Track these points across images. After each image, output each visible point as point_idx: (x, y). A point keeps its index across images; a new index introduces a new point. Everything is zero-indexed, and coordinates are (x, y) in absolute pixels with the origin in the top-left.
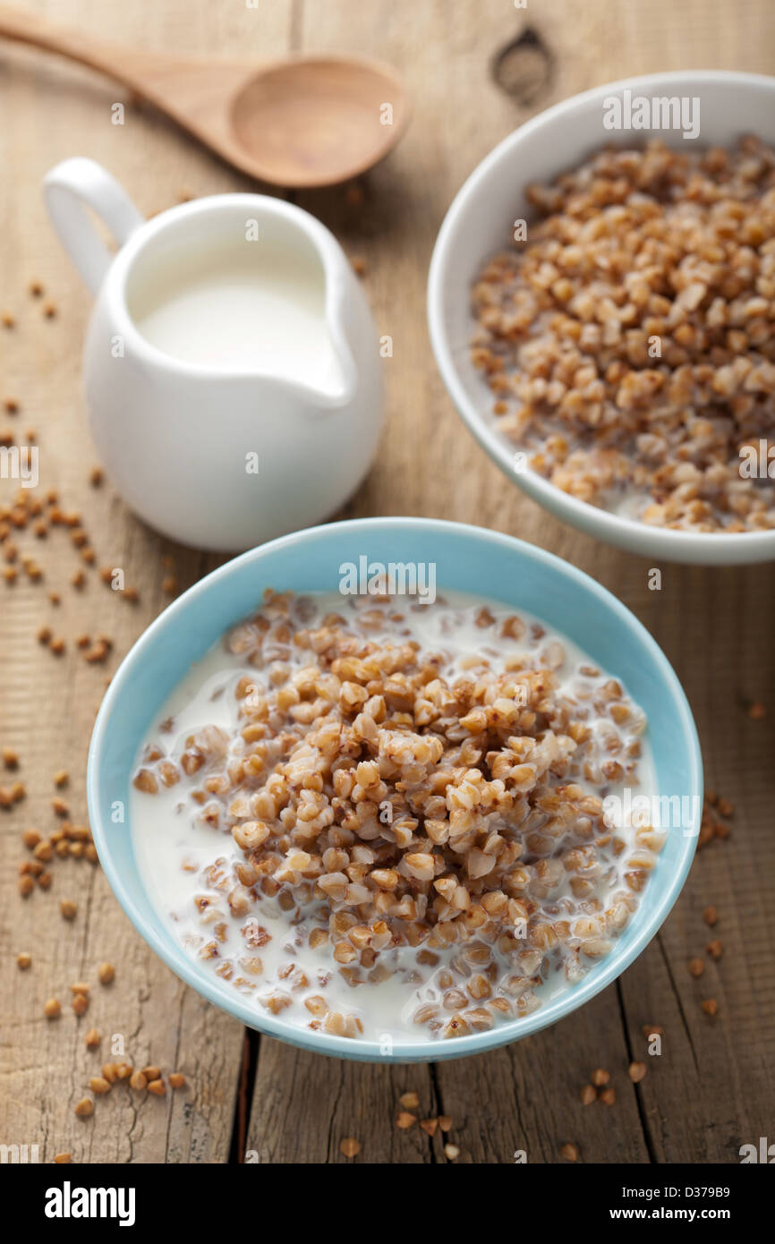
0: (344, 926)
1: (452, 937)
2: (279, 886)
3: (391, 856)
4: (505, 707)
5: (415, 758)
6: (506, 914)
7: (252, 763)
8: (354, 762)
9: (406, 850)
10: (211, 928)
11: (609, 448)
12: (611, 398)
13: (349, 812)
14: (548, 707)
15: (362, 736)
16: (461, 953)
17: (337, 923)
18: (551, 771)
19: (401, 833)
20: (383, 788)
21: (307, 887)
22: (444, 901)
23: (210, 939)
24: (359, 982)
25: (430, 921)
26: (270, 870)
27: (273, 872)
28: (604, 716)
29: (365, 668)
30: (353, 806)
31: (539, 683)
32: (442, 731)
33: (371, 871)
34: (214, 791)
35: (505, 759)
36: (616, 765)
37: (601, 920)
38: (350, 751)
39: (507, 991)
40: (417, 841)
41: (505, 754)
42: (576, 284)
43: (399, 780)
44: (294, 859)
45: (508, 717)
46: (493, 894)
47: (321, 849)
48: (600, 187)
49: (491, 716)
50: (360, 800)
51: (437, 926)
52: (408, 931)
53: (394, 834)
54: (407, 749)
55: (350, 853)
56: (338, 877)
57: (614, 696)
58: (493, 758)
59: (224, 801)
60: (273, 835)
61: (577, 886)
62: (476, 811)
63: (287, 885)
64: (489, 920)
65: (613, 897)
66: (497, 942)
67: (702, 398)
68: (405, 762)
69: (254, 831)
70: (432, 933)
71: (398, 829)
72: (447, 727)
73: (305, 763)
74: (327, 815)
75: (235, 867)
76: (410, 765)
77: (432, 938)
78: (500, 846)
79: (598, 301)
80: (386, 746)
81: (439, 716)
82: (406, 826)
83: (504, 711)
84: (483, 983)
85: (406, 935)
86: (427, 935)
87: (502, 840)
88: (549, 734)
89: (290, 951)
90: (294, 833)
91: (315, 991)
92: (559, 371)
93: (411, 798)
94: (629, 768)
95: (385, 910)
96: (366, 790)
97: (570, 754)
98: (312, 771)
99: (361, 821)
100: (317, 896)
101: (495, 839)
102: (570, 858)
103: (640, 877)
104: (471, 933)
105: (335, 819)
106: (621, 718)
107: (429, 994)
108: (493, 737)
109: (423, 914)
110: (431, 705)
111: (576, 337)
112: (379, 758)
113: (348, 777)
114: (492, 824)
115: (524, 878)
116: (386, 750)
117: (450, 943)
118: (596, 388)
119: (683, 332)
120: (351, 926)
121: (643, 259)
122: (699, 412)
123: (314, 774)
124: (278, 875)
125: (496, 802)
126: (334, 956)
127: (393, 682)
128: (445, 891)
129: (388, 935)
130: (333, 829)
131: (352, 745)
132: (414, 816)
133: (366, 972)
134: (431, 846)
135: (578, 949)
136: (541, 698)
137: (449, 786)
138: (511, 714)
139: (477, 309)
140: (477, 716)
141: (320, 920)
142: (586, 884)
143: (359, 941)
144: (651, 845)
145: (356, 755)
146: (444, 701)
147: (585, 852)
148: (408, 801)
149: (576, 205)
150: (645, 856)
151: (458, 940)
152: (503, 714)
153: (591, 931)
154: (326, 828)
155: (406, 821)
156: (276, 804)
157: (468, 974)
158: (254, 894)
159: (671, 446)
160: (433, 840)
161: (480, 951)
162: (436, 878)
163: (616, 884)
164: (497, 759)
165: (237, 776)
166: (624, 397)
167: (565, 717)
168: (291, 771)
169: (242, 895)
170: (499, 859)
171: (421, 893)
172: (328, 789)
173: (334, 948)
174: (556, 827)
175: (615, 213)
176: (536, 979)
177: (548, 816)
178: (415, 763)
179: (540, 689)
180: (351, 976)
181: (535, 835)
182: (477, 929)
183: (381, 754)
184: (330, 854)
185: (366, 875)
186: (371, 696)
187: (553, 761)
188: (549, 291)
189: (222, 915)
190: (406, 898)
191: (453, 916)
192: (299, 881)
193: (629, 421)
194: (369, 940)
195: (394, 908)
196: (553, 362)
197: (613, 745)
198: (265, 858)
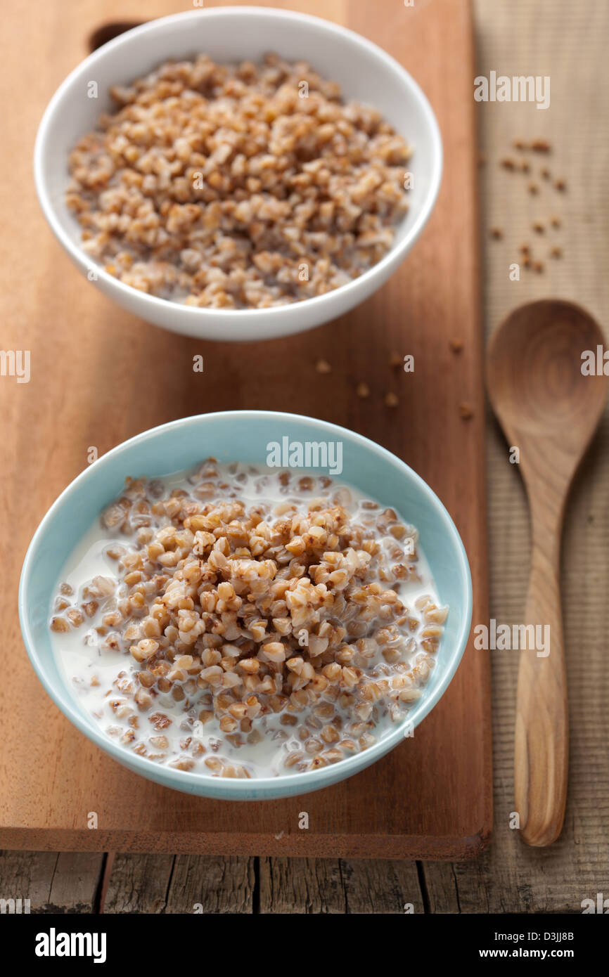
0: (226, 705)
1: (304, 701)
2: (171, 684)
3: (252, 649)
4: (317, 532)
5: (259, 575)
6: (341, 678)
7: (136, 599)
8: (213, 586)
9: (262, 643)
10: (126, 720)
11: (162, 260)
12: (163, 225)
13: (217, 621)
14: (346, 530)
15: (217, 566)
16: (313, 712)
17: (219, 704)
18: (356, 576)
19: (257, 631)
20: (238, 600)
21: (192, 681)
22: (295, 675)
23: (127, 729)
24: (242, 744)
25: (287, 692)
26: (163, 673)
27: (166, 674)
28: (387, 535)
29: (210, 520)
30: (219, 616)
31: (337, 515)
32: (273, 557)
33: (238, 662)
34: (111, 625)
35: (324, 568)
36: (401, 566)
37: (410, 676)
38: (210, 578)
39: (351, 735)
40: (269, 635)
41: (323, 565)
42: (141, 150)
43: (249, 593)
44: (181, 661)
45: (320, 540)
46: (330, 665)
47: (199, 652)
48: (163, 86)
49: (307, 540)
50: (223, 611)
51: (293, 695)
52: (272, 702)
53: (252, 633)
54: (251, 569)
55: (221, 651)
56: (215, 668)
57: (391, 520)
58: (314, 570)
59: (119, 631)
60: (161, 648)
61: (388, 656)
62: (309, 607)
63: (177, 682)
64: (329, 685)
65: (416, 660)
66: (338, 701)
67: (228, 225)
68: (252, 579)
69: (148, 646)
70: (290, 700)
71: (255, 628)
72: (276, 553)
73: (176, 592)
74: (200, 625)
75: (136, 676)
76: (256, 580)
77: (291, 703)
78: (329, 632)
79: (155, 159)
80: (236, 569)
81: (269, 547)
82: (259, 626)
83: (317, 536)
84: (332, 731)
85: (270, 705)
86: (286, 702)
87: (330, 627)
88: (350, 551)
89: (187, 729)
90: (177, 643)
91: (209, 755)
92: (127, 209)
93: (260, 605)
94: (411, 569)
95: (254, 689)
96: (227, 603)
97: (367, 563)
98: (184, 596)
99: (226, 626)
100: (201, 686)
101: (325, 626)
102: (379, 635)
103: (433, 643)
104: (318, 696)
105: (206, 628)
106: (399, 535)
107: (293, 745)
108: (311, 556)
109: (281, 688)
110: (262, 539)
111: (140, 185)
112: (232, 579)
113: (212, 596)
114: (322, 616)
115: (350, 652)
116: (237, 572)
117: (304, 706)
118: (152, 218)
119: (215, 178)
120: (230, 704)
121: (188, 130)
122: (226, 234)
123: (186, 598)
124: (170, 676)
125: (322, 599)
126: (221, 728)
127: (232, 526)
128: (294, 667)
129: (259, 706)
130: (206, 637)
131: (210, 574)
132: (263, 617)
133: (245, 735)
134: (280, 638)
135: (397, 698)
136: (340, 525)
137: (288, 591)
138: (321, 537)
139: (72, 168)
140: (297, 542)
141: (205, 704)
142: (395, 652)
143: (238, 713)
144: (435, 620)
145: (214, 580)
146: (272, 535)
147: (390, 630)
148: (258, 607)
149: (144, 98)
150: (434, 628)
151: (309, 703)
152: (317, 538)
153: (404, 684)
154: (201, 636)
155: (258, 621)
156: (160, 625)
157: (320, 726)
158: (153, 692)
159: (205, 258)
160: (281, 633)
161: (326, 708)
162: (287, 660)
163: (416, 650)
164: (318, 569)
165: (127, 610)
166: (172, 224)
167: (360, 538)
168: (169, 599)
169: (144, 694)
170: (330, 640)
171: (278, 672)
172: (197, 608)
173: (219, 722)
174: (367, 614)
175: (172, 102)
176: (370, 723)
177: (360, 606)
178: (259, 579)
179: (338, 519)
180: (236, 740)
181: (352, 622)
182: (322, 693)
183: (233, 576)
184: (206, 654)
185: (236, 665)
186: (217, 539)
187: (357, 569)
188: (122, 156)
189: (132, 711)
190: (267, 677)
191: (303, 686)
192: (187, 677)
193: (176, 242)
194: (245, 712)
195: (259, 686)
196: (124, 202)
197: (396, 555)
198: (158, 665)
